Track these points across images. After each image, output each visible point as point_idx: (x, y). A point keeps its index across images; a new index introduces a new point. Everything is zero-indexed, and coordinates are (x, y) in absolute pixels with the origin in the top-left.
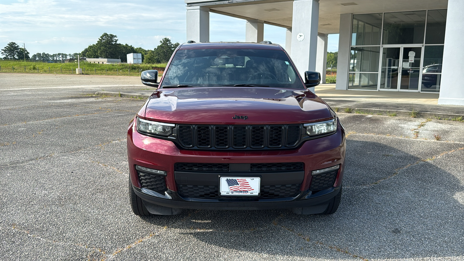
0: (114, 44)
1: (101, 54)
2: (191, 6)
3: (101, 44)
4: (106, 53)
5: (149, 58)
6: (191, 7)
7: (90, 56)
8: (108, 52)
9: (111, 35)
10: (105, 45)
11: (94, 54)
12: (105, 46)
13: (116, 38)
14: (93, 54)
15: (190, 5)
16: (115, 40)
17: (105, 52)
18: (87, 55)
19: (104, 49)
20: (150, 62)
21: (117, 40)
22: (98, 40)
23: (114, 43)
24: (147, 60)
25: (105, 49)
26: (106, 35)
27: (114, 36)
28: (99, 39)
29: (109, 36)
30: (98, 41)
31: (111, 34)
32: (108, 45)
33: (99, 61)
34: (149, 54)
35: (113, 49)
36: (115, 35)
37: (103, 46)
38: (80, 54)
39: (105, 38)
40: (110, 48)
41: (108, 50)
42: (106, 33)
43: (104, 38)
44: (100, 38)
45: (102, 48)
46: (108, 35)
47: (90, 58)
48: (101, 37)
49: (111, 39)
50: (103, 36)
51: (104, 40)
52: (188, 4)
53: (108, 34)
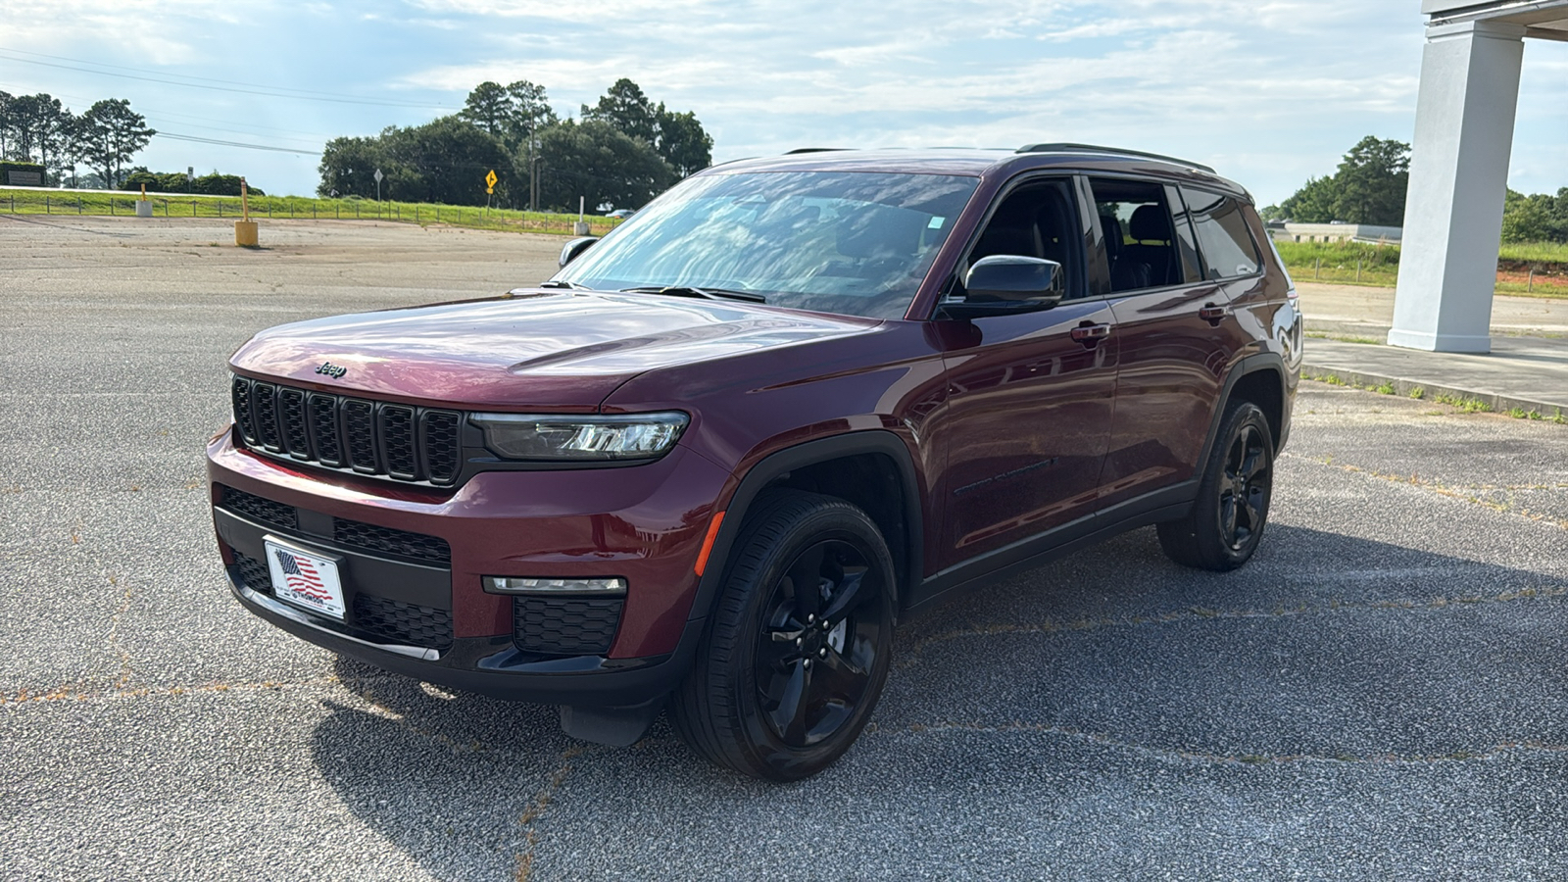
0: (1395, 173)
1: (1344, 209)
2: (1444, 21)
3: (1348, 176)
4: (1363, 208)
5: (1518, 225)
6: (1445, 26)
7: (1306, 216)
8: (1368, 203)
9: (1391, 143)
10: (1363, 177)
11: (1322, 210)
12: (1364, 184)
13: (1406, 154)
14: (1317, 208)
15: (1441, 19)
16: (1401, 159)
17: (1360, 203)
18: (1297, 213)
19: (1355, 192)
20: (1521, 240)
21: (1409, 160)
22: (1342, 161)
23: (1398, 169)
24: (1511, 233)
25: (1361, 191)
26: (1371, 142)
27: (1402, 146)
28: (1345, 156)
29: (1381, 148)
30: (1339, 166)
31: (1390, 139)
32: (1374, 178)
33: (1328, 233)
34: (1521, 208)
35: (1391, 193)
36: (1404, 143)
37: (1353, 181)
38: (1276, 209)
39: (1367, 152)
40: (1379, 188)
41: (1369, 196)
42: (1373, 137)
43: (1362, 155)
44: (1350, 155)
45: (1352, 187)
46: (1378, 142)
47: (1307, 222)
48: (1354, 151)
49: (1388, 158)
50: (1361, 146)
51: (1361, 159)
52: (1435, 15)
53: (1380, 140)
